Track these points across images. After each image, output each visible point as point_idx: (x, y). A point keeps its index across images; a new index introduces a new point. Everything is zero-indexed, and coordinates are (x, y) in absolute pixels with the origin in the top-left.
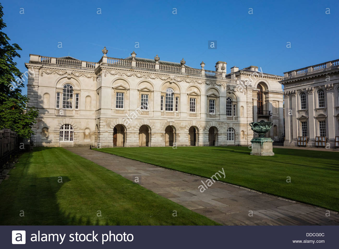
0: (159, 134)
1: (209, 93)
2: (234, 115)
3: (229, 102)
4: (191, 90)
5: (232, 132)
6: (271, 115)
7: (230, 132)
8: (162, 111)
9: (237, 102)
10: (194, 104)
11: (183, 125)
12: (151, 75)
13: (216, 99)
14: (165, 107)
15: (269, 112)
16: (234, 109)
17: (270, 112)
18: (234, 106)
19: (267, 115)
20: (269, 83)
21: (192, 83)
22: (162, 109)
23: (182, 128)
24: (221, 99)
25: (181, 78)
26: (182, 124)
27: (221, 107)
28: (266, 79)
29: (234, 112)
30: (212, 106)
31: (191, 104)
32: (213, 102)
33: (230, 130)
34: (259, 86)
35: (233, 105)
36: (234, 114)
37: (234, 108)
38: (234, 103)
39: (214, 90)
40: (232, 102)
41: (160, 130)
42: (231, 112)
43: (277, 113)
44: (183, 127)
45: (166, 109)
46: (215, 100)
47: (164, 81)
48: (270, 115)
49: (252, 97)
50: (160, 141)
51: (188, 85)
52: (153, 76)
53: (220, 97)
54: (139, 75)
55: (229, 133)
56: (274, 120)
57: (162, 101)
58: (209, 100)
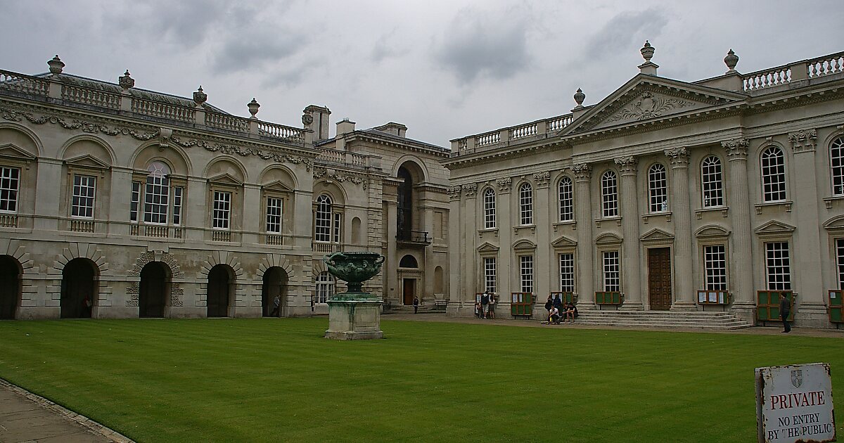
0: (121, 284)
1: (267, 180)
2: (336, 241)
3: (324, 206)
4: (219, 171)
5: (331, 282)
6: (430, 243)
7: (324, 282)
8: (133, 222)
9: (344, 208)
10: (227, 208)
11: (192, 262)
12: (104, 123)
13: (285, 198)
14: (144, 212)
15: (426, 235)
16: (337, 225)
17: (426, 233)
18: (337, 218)
19: (419, 242)
20: (428, 166)
21: (222, 152)
22: (133, 217)
23: (189, 269)
24: (298, 197)
25: (192, 137)
26: (188, 258)
27: (297, 217)
28: (421, 155)
29: (337, 233)
30: (274, 213)
31: (216, 207)
32: (279, 205)
33: (325, 278)
34: (404, 171)
35: (335, 215)
36: (336, 237)
37: (337, 223)
38: (336, 211)
39: (280, 173)
40: (333, 207)
41: (125, 274)
42: (328, 232)
43: (444, 237)
44: (192, 268)
45: (147, 219)
46: (283, 199)
47: (144, 142)
48: (426, 243)
49: (381, 197)
50: (124, 304)
51: (210, 157)
52: (111, 129)
53: (296, 192)
54: (69, 123)
55: (322, 285)
56: (437, 254)
57: (135, 196)
58: (267, 198)
